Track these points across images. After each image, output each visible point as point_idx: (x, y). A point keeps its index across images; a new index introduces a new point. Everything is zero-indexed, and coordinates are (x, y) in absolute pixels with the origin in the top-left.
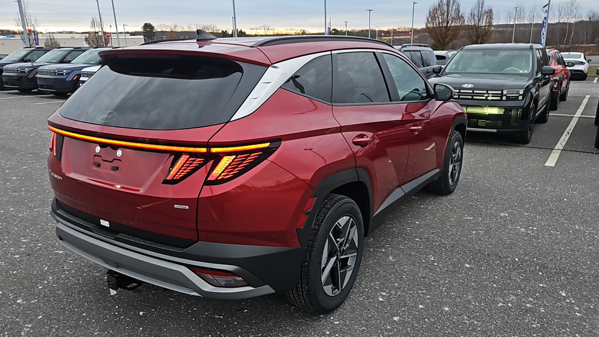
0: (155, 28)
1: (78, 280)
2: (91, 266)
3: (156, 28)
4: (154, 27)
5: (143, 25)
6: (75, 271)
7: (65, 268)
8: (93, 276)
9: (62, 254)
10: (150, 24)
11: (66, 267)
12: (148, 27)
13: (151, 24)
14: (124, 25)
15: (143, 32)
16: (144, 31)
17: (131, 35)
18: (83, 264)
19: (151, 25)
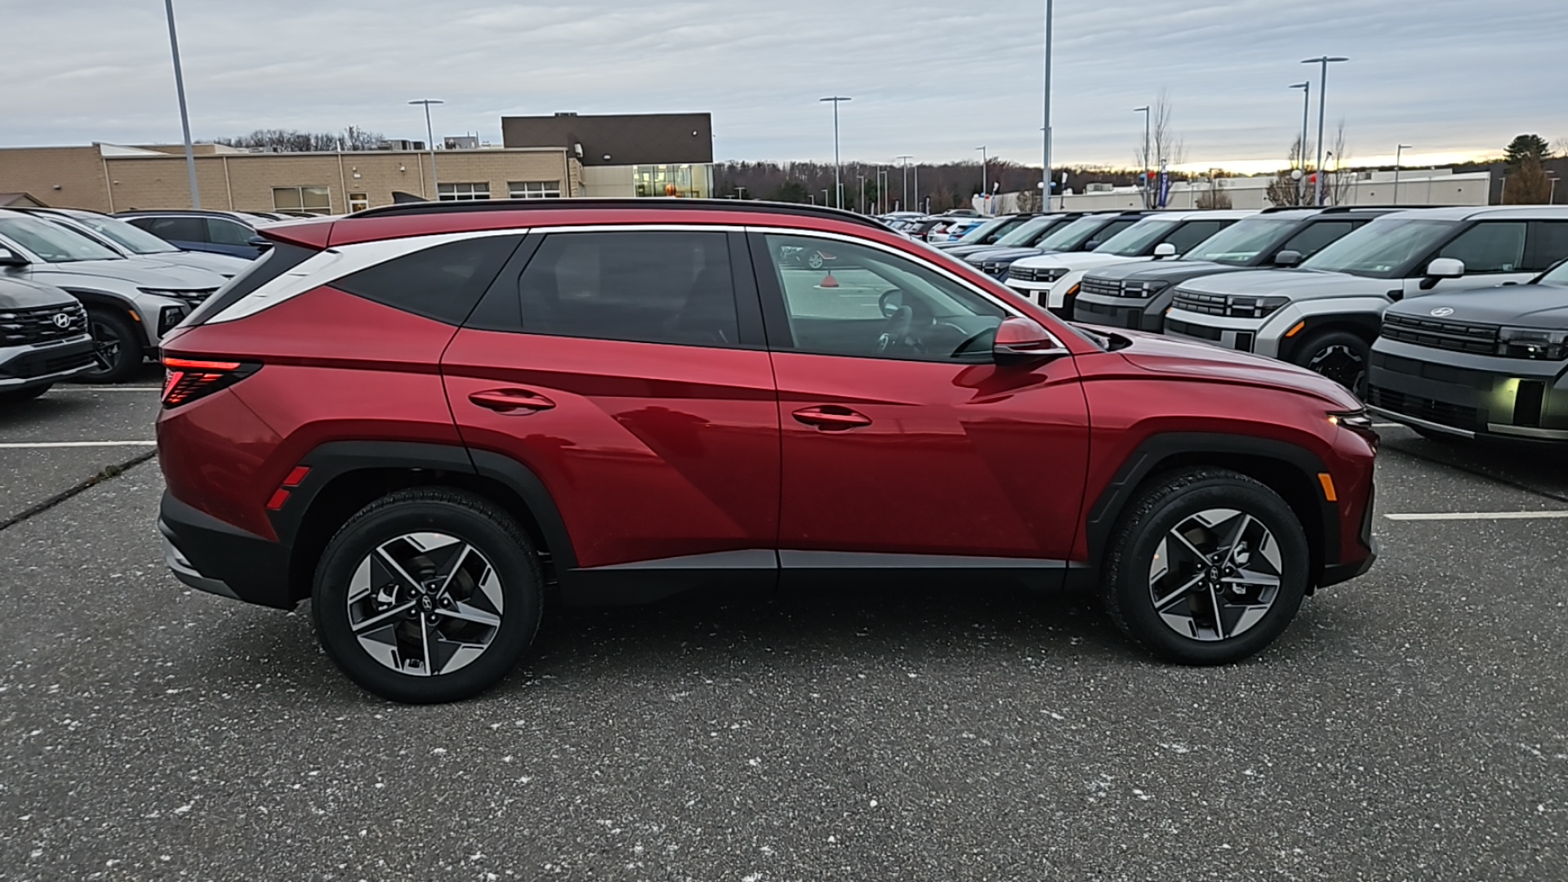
0: (1547, 148)
3: (1552, 147)
4: (1546, 145)
5: (1511, 141)
10: (1534, 136)
12: (1526, 145)
13: (1539, 136)
14: (1400, 147)
15: (1506, 161)
16: (1509, 159)
17: (1454, 173)
19: (1538, 140)
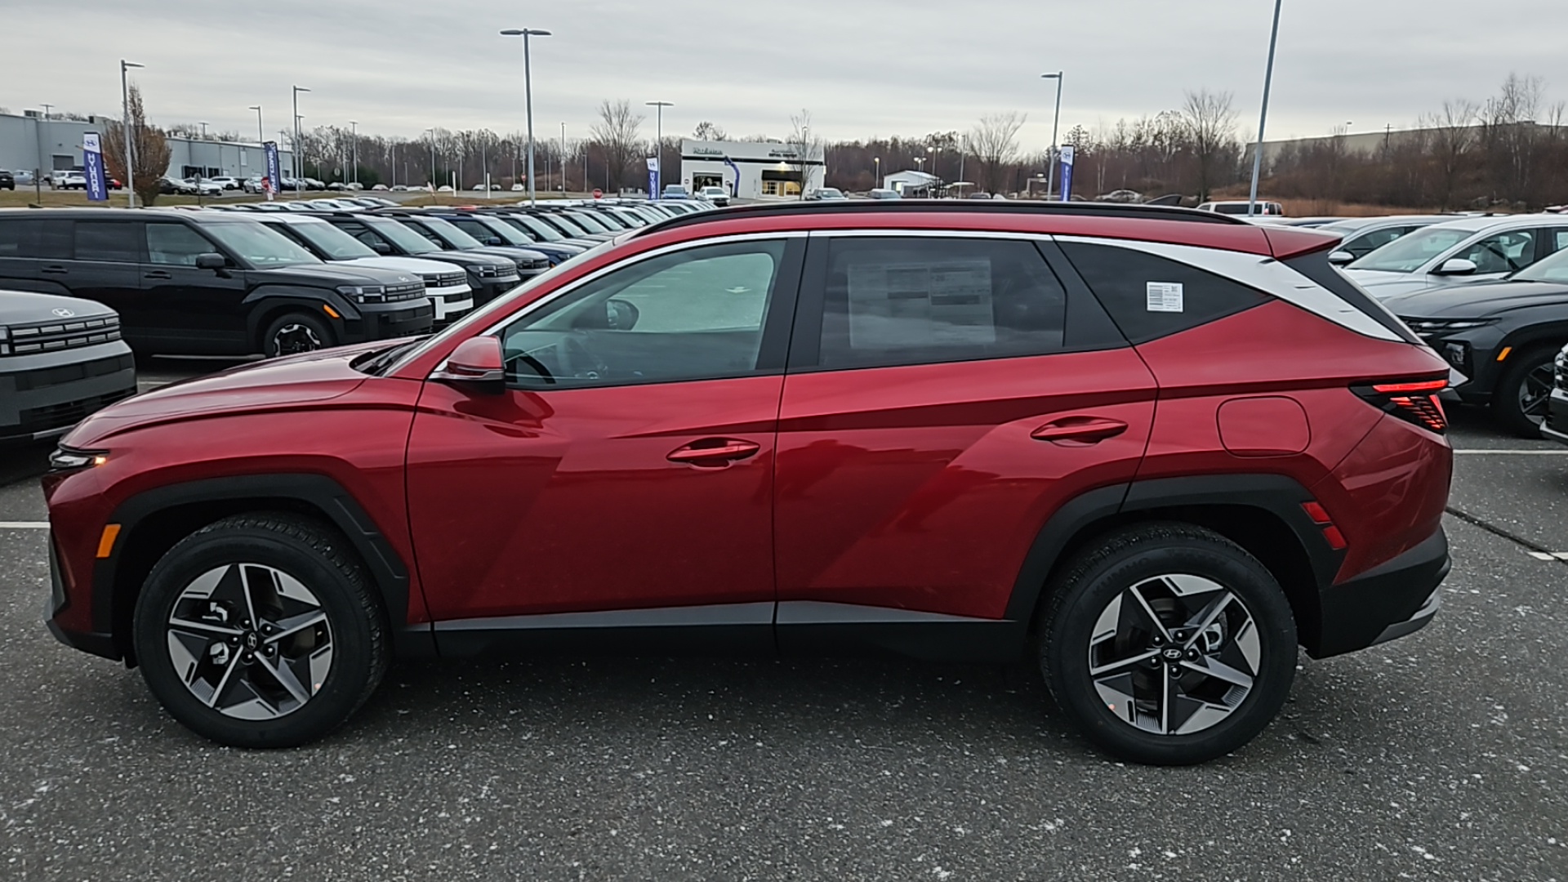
1: (1387, 756)
2: (1348, 772)
6: (1390, 778)
7: (1413, 794)
8: (1352, 751)
9: (1416, 843)
11: (1410, 796)
18: (1367, 786)
